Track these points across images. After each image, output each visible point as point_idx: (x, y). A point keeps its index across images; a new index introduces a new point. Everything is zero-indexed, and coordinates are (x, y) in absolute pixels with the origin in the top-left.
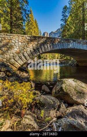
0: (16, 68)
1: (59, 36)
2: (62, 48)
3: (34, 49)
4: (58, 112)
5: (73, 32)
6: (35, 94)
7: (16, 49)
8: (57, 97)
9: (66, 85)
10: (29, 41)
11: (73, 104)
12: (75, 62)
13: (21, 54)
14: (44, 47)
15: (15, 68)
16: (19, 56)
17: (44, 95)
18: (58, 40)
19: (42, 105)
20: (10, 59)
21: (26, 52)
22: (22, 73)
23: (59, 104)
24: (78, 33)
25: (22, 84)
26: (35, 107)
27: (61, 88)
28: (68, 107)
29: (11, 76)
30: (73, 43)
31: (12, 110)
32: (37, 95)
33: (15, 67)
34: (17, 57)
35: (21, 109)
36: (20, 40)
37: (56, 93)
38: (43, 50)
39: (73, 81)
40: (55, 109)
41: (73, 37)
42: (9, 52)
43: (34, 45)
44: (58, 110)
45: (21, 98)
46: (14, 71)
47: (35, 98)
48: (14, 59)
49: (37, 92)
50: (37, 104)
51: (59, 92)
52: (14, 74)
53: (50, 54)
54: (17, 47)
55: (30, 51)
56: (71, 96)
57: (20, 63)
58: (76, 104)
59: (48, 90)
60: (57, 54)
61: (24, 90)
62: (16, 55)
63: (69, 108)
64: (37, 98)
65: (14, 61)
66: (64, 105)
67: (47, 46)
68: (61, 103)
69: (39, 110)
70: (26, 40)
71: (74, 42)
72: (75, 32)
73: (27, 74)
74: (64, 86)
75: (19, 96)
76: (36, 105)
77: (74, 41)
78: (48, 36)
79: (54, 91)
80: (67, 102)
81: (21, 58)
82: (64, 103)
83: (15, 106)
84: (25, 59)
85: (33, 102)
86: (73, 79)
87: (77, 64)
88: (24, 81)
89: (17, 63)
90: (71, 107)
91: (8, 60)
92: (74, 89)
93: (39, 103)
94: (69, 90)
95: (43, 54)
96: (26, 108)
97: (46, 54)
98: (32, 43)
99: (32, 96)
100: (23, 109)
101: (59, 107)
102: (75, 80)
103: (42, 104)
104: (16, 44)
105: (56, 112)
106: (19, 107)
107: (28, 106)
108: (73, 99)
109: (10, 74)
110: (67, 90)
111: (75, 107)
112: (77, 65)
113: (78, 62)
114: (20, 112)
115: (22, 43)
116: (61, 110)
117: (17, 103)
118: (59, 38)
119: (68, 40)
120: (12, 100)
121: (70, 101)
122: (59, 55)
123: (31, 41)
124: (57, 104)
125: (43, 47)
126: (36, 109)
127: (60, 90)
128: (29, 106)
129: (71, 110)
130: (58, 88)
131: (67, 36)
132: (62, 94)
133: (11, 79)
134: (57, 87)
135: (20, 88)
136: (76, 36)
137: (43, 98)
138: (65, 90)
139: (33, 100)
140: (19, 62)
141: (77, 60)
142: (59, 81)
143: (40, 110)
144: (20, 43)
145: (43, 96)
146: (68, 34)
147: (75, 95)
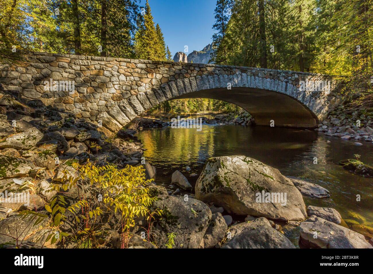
0: (113, 131)
1: (210, 61)
2: (218, 85)
3: (153, 90)
4: (210, 237)
5: (239, 51)
6: (154, 193)
7: (113, 90)
8: (206, 201)
9: (226, 171)
10: (143, 72)
11: (246, 216)
12: (247, 117)
13: (125, 101)
14: (176, 84)
15: (111, 133)
16: (119, 106)
17: (175, 195)
18: (209, 69)
19: (170, 221)
20: (99, 112)
21: (137, 96)
22: (125, 143)
23: (210, 216)
24: (251, 54)
25: (124, 170)
26: (155, 225)
27: (217, 178)
28: (232, 224)
29: (101, 152)
30: (241, 75)
31: (99, 233)
32: (160, 196)
33: (111, 130)
34: (116, 109)
35: (120, 232)
36: (122, 71)
37: (204, 190)
38: (173, 91)
39: (244, 161)
40: (201, 229)
41: (240, 62)
42: (98, 96)
43: (154, 82)
44: (210, 231)
45: (121, 206)
46: (107, 141)
47: (155, 204)
48: (108, 113)
49: (159, 188)
50: (160, 217)
51: (211, 187)
52: (108, 148)
53: (191, 99)
54: (116, 86)
55: (146, 93)
56: (239, 196)
57: (121, 121)
58: (251, 215)
59: (186, 184)
60: (207, 100)
61: (128, 184)
62: (113, 102)
63: (235, 227)
64: (159, 204)
65: (109, 116)
66: (223, 220)
67: (184, 83)
68: (217, 215)
69: (163, 233)
70: (137, 70)
71: (243, 74)
72: (244, 53)
73: (138, 147)
74: (221, 172)
75: (116, 200)
76: (156, 221)
77: (243, 71)
78: (186, 61)
79: (199, 185)
80: (229, 212)
81: (123, 110)
82: (224, 214)
83: (107, 224)
84: (133, 112)
85: (148, 214)
86: (242, 157)
87: (251, 122)
88: (130, 164)
89: (115, 121)
90: (240, 225)
91: (95, 115)
92: (244, 181)
93: (164, 216)
94: (233, 182)
95: (175, 101)
96: (132, 229)
97: (181, 100)
98: (149, 76)
99: (146, 199)
100: (126, 230)
101: (212, 224)
102: (248, 159)
103: (172, 217)
104: (114, 79)
105: (205, 237)
106: (115, 227)
107: (137, 224)
108: (244, 204)
109: (98, 147)
110: (230, 183)
111: (250, 224)
112: (253, 125)
113: (254, 116)
114: (118, 239)
115: (126, 76)
116: (217, 230)
117: (111, 217)
118: (211, 65)
119: (229, 70)
120: (99, 211)
121: (237, 209)
122: (212, 103)
123: (148, 71)
124: (206, 218)
125: (174, 85)
126: (158, 231)
127: (212, 183)
128: (141, 223)
129: (239, 232)
130: (209, 178)
131: (228, 60)
132: (218, 192)
133: (100, 158)
134: (207, 177)
135: (119, 181)
136: (247, 61)
137: (174, 202)
138: (225, 184)
139: (149, 208)
140: (120, 118)
141: (253, 112)
142: (210, 161)
143: (166, 231)
144: (122, 77)
145: (173, 198)
146: (229, 57)
147: (248, 195)
